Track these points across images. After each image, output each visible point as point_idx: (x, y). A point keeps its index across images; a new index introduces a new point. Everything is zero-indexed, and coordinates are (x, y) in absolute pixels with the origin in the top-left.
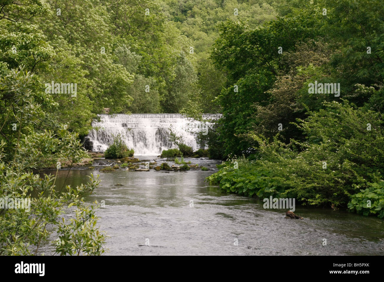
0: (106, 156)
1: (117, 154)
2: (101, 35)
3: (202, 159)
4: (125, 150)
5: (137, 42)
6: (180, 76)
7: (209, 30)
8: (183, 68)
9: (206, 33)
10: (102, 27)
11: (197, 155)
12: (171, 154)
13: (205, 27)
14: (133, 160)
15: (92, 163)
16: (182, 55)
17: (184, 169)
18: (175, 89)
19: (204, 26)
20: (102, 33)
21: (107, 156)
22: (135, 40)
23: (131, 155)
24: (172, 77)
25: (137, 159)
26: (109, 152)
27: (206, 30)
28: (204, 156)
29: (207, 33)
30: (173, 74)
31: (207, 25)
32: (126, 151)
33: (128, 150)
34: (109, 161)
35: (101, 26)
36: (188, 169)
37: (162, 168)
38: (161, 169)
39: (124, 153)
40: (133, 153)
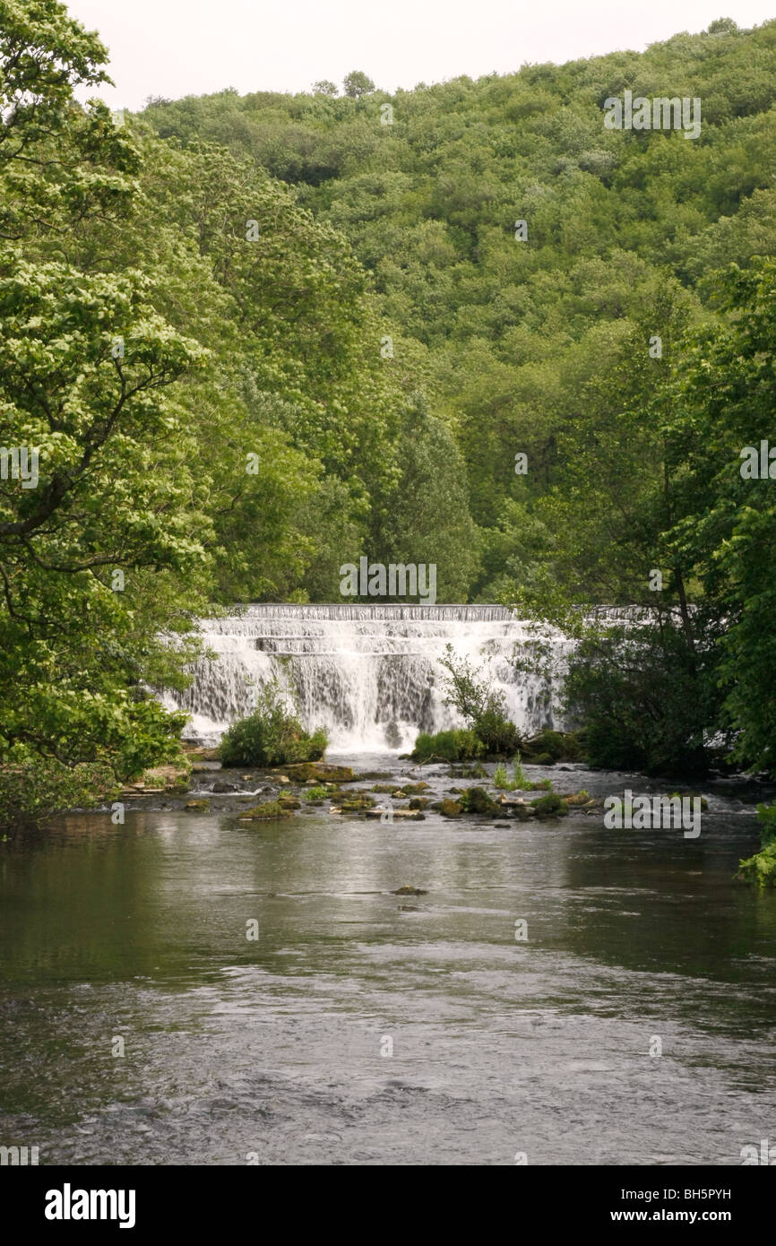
0: (225, 757)
1: (266, 749)
2: (203, 320)
3: (564, 769)
4: (295, 736)
5: (274, 356)
6: (413, 474)
7: (433, 333)
8: (423, 451)
9: (422, 341)
10: (206, 293)
11: (545, 755)
12: (451, 748)
13: (423, 324)
14: (331, 775)
15: (186, 784)
16: (419, 406)
17: (548, 812)
18: (394, 521)
19: (418, 321)
20: (206, 316)
21: (229, 758)
22: (268, 352)
23: (317, 754)
24: (391, 477)
25: (348, 770)
26: (234, 744)
27: (424, 333)
28: (565, 758)
29: (426, 341)
30: (393, 469)
31: (426, 316)
32: (297, 740)
33: (305, 736)
34: (246, 777)
35: (203, 289)
36: (562, 811)
37: (465, 806)
38: (462, 811)
39: (290, 747)
40: (324, 748)
